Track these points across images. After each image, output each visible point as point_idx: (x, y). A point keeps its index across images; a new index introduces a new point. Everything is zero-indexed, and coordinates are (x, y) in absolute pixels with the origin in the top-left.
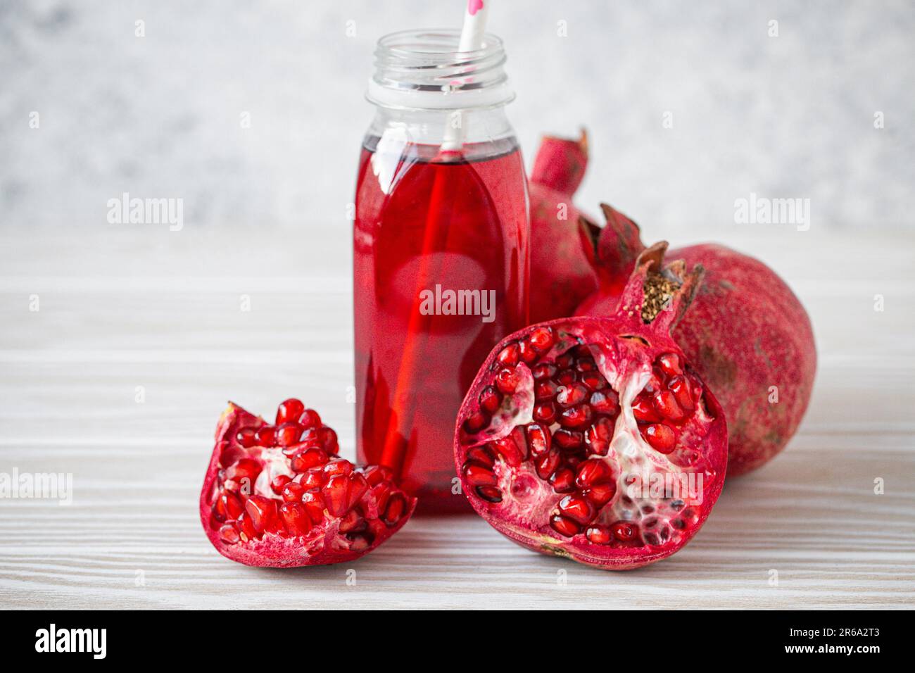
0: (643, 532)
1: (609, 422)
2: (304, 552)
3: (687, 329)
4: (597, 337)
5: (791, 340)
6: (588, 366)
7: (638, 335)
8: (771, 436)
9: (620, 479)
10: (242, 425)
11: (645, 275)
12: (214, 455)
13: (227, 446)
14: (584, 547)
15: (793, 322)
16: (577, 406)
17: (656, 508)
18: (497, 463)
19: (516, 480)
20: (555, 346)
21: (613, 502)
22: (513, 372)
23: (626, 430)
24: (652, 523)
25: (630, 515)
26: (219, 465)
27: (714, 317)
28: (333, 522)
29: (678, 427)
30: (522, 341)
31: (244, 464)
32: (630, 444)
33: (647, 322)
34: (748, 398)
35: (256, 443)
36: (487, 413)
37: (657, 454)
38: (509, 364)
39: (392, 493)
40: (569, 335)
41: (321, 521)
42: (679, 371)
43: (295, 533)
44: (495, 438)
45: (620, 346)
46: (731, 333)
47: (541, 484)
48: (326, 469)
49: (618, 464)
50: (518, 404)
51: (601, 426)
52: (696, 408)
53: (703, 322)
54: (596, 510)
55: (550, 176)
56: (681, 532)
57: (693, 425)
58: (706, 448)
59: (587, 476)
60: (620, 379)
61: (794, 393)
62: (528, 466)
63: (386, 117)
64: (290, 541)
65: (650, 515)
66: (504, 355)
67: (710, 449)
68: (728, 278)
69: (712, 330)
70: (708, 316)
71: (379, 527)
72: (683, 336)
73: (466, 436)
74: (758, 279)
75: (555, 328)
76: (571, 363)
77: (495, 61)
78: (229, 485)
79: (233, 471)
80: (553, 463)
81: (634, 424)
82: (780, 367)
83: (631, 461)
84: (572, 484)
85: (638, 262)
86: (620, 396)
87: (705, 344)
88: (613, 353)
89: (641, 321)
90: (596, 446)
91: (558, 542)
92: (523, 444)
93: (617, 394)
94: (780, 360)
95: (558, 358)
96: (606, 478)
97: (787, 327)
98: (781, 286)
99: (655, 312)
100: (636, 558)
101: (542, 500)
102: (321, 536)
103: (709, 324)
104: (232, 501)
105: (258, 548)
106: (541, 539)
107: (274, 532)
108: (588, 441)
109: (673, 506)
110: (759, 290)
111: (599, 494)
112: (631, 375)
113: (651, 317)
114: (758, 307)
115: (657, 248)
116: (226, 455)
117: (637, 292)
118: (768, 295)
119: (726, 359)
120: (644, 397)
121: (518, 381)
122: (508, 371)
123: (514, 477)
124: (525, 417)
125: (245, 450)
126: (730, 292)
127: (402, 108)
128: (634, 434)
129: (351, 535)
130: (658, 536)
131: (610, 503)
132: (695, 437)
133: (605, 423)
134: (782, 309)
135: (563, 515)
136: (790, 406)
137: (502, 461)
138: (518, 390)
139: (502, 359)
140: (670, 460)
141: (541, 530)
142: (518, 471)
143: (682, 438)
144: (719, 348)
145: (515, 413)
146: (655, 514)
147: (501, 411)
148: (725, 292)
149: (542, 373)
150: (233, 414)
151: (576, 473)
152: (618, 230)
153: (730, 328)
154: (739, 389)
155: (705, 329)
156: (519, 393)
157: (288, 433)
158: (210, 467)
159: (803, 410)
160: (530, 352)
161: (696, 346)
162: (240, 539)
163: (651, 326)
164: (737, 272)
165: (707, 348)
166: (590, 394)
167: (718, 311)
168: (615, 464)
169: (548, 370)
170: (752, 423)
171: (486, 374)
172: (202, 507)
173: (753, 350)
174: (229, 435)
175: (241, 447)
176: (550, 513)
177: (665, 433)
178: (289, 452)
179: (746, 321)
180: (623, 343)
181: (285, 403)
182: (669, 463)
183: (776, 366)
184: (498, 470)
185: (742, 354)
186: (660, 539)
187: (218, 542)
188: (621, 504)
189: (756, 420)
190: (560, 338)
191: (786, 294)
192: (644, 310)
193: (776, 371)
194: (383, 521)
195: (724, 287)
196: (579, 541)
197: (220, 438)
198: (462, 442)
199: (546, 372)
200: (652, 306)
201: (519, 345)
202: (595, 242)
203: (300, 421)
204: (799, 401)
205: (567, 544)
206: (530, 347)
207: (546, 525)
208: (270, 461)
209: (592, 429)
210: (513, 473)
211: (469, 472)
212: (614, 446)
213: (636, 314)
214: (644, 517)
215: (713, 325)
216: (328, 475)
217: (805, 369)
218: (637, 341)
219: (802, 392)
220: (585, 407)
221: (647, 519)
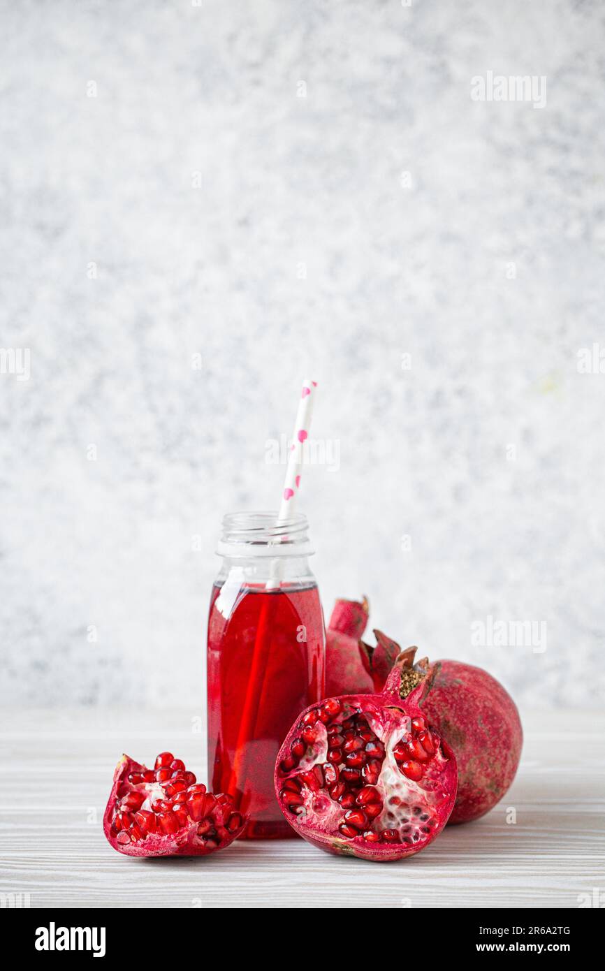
0: (401, 836)
1: (378, 763)
2: (174, 844)
3: (432, 708)
4: (370, 707)
5: (503, 719)
6: (364, 727)
7: (398, 707)
8: (491, 786)
9: (386, 799)
10: (132, 770)
11: (401, 668)
12: (113, 790)
13: (123, 784)
14: (362, 844)
15: (505, 707)
16: (357, 751)
17: (410, 820)
18: (303, 790)
19: (316, 800)
20: (342, 714)
21: (382, 816)
22: (313, 727)
23: (389, 767)
24: (407, 830)
25: (393, 826)
26: (117, 797)
27: (450, 701)
28: (193, 825)
29: (424, 765)
30: (319, 708)
31: (133, 794)
32: (392, 776)
33: (403, 698)
34: (474, 757)
35: (141, 780)
36: (297, 757)
37: (410, 781)
38: (311, 722)
39: (232, 812)
40: (351, 707)
41: (186, 823)
42: (424, 728)
43: (168, 831)
44: (302, 772)
45: (385, 713)
46: (461, 712)
47: (333, 803)
48: (189, 790)
49: (384, 790)
50: (317, 751)
51: (374, 765)
52: (436, 752)
53: (443, 704)
54: (370, 821)
55: (341, 626)
56: (427, 835)
57: (434, 764)
58: (443, 779)
59: (363, 797)
60: (385, 734)
61: (506, 755)
62: (324, 791)
63: (229, 563)
64: (165, 838)
65: (407, 824)
66: (307, 718)
67: (446, 779)
68: (460, 677)
69: (448, 709)
70: (446, 700)
71: (224, 834)
72: (429, 713)
73: (282, 772)
74: (481, 679)
75: (341, 702)
76: (352, 725)
77: (300, 527)
78: (123, 808)
79: (126, 799)
80: (341, 790)
81: (394, 762)
82: (496, 736)
83: (392, 786)
84: (354, 803)
85: (397, 659)
86: (385, 746)
87: (444, 718)
88: (381, 717)
89: (399, 697)
90: (369, 778)
91: (344, 841)
92: (320, 776)
93: (383, 744)
94: (495, 731)
95: (344, 722)
96: (376, 799)
97: (501, 710)
98: (495, 684)
99: (409, 691)
100: (397, 850)
101: (334, 813)
102: (186, 833)
103: (446, 706)
104: (125, 817)
105: (143, 845)
106: (332, 840)
107: (154, 833)
108: (364, 775)
109: (422, 818)
110: (481, 686)
111: (372, 809)
112: (392, 732)
113: (406, 695)
114: (480, 695)
115: (409, 651)
116: (121, 790)
117: (396, 679)
118: (487, 688)
119: (458, 729)
120: (401, 745)
121: (317, 734)
122: (310, 727)
123: (315, 798)
124: (322, 759)
125: (134, 786)
126: (461, 686)
127: (239, 556)
128: (395, 769)
129: (205, 836)
130: (412, 838)
131: (379, 816)
132: (435, 772)
133: (376, 763)
134: (497, 698)
135: (347, 823)
136: (504, 765)
137: (307, 788)
138: (316, 741)
139: (306, 720)
140: (419, 786)
141: (333, 833)
142: (317, 794)
143: (427, 773)
144: (453, 721)
145: (315, 757)
146: (409, 823)
147: (305, 757)
148: (458, 685)
149: (333, 731)
150: (126, 762)
151: (356, 795)
152: (385, 647)
153: (461, 709)
154: (467, 750)
155: (444, 709)
156: (317, 743)
157: (163, 774)
158: (110, 797)
159: (514, 770)
160: (325, 716)
161: (438, 720)
162: (131, 841)
163: (406, 701)
164: (466, 674)
165: (446, 721)
166: (365, 744)
167: (453, 697)
168: (382, 791)
169: (337, 729)
170: (478, 775)
171: (296, 731)
172: (104, 824)
173: (476, 723)
174: (123, 776)
175: (131, 784)
176: (339, 822)
177: (415, 767)
178: (164, 784)
179: (472, 704)
180: (388, 711)
181: (161, 756)
182: (418, 788)
183: (493, 735)
184: (304, 794)
185: (470, 726)
186: (413, 840)
187: (115, 844)
188: (387, 818)
189: (480, 773)
190: (345, 709)
191: (499, 689)
192: (401, 690)
193: (493, 739)
194: (227, 829)
195: (458, 683)
196: (358, 840)
197: (117, 779)
198: (279, 776)
199: (335, 730)
200: (406, 688)
201: (317, 712)
202: (371, 658)
203: (171, 767)
204: (510, 762)
205: (350, 842)
206: (325, 712)
207: (335, 831)
208: (151, 791)
209: (366, 767)
210: (314, 796)
211: (285, 795)
212: (381, 777)
213: (395, 693)
214: (402, 825)
215: (449, 706)
216: (190, 794)
217: (514, 739)
218: (397, 710)
219: (512, 756)
220: (362, 752)
221: (404, 827)
